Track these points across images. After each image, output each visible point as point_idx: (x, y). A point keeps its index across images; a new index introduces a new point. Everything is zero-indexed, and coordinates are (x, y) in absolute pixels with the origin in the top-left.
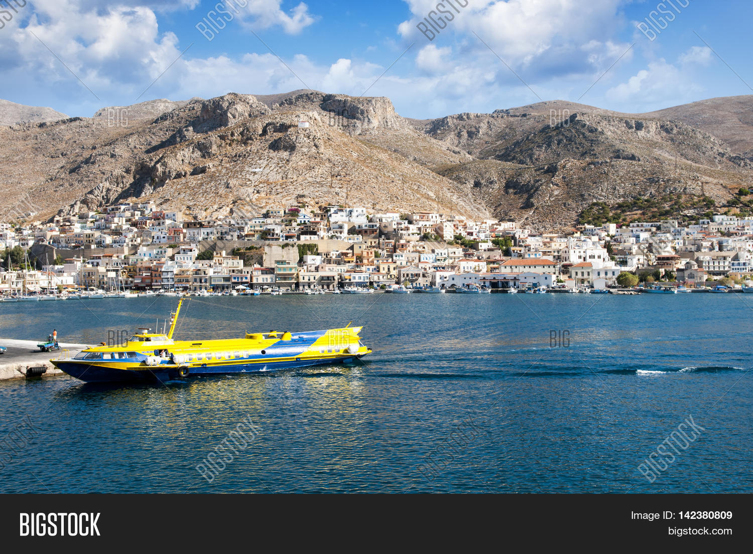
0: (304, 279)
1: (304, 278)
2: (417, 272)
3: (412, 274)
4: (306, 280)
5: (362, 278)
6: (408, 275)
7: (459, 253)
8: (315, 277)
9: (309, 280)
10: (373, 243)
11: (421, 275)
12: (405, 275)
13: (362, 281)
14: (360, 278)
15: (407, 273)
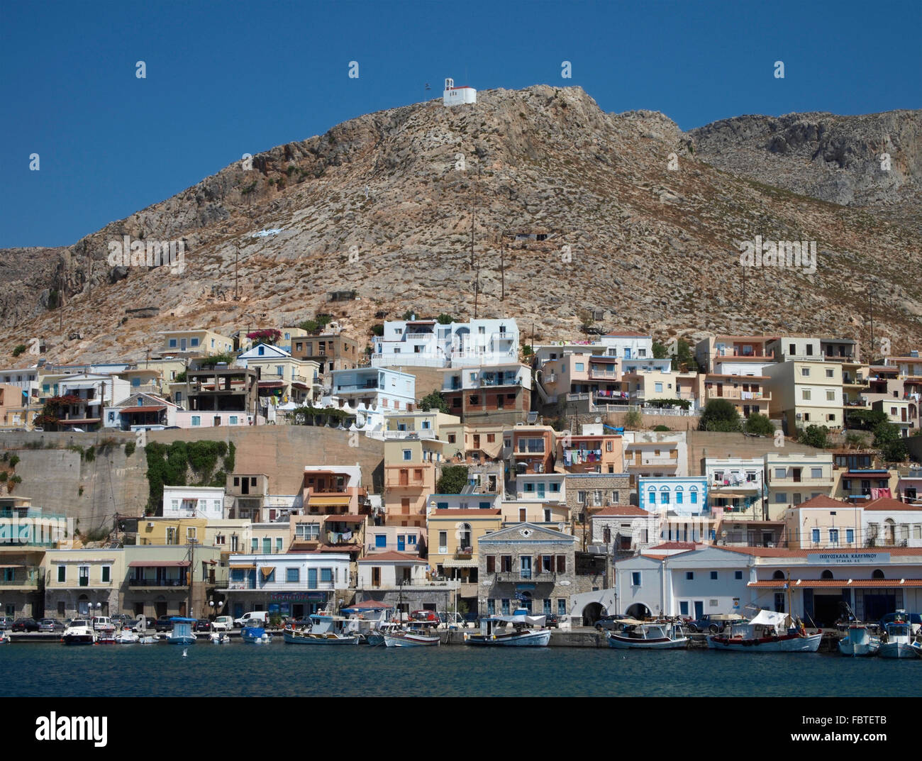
0: (62, 577)
1: (62, 571)
2: (548, 551)
3: (526, 559)
4: (72, 581)
5: (304, 576)
6: (507, 562)
7: (817, 472)
8: (106, 571)
9: (84, 581)
10: (483, 438)
11: (570, 563)
12: (498, 565)
13: (303, 586)
14: (293, 575)
15: (506, 551)
